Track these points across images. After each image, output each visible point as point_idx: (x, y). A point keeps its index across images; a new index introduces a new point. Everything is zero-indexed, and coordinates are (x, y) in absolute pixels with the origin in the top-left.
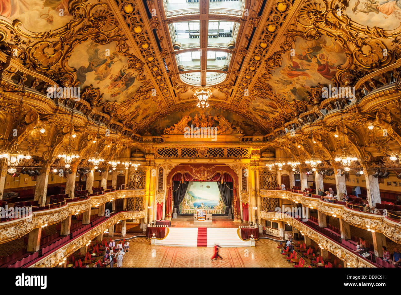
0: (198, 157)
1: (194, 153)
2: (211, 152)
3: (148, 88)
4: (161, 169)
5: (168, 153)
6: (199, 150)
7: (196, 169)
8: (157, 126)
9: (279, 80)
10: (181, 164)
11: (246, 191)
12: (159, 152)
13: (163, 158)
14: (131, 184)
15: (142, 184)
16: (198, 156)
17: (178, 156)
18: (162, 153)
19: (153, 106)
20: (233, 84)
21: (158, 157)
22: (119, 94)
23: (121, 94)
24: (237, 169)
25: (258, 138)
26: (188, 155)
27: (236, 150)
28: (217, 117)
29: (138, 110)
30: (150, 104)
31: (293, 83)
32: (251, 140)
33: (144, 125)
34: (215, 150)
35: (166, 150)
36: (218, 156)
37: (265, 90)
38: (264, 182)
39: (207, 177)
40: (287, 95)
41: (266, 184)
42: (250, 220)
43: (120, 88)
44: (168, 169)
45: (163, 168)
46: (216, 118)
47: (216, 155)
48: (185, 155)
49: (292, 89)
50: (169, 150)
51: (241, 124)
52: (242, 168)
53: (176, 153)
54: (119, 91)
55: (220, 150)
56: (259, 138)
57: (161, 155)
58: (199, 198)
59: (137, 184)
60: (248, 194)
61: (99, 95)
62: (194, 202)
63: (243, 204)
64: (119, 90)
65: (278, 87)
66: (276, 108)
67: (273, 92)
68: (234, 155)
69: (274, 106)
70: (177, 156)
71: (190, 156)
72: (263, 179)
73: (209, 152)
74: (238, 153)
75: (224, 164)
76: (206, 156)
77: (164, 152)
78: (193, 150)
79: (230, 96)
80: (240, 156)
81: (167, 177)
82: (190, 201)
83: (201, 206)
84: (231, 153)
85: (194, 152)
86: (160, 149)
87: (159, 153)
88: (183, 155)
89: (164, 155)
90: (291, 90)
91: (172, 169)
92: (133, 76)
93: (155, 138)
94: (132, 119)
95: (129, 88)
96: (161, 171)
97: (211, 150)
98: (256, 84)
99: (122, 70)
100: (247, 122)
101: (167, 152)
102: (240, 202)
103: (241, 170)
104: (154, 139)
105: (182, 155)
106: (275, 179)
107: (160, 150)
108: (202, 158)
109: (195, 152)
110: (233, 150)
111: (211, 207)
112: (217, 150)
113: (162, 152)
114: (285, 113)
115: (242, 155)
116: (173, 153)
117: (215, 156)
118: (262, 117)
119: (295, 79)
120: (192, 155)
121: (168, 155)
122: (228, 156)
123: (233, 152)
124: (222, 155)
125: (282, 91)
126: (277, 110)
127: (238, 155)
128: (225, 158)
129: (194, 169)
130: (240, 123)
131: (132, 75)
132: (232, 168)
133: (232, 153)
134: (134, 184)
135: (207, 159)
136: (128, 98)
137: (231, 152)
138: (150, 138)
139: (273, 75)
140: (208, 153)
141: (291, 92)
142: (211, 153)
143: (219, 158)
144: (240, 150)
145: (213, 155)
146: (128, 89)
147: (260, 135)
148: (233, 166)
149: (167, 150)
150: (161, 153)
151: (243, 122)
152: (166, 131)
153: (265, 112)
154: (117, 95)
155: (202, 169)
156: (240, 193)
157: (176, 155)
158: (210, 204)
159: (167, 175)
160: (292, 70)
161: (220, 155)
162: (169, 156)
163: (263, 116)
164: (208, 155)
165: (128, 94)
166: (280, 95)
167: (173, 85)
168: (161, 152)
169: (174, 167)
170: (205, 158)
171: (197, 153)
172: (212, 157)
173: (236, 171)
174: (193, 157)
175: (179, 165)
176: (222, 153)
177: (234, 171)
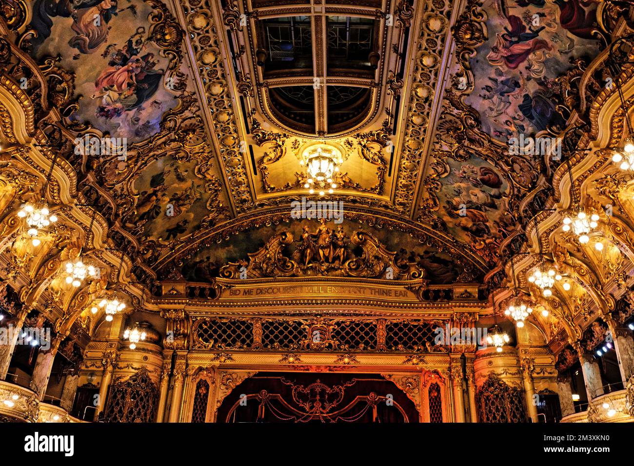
0: (309, 349)
1: (295, 337)
2: (343, 333)
3: (187, 122)
4: (202, 384)
5: (224, 336)
6: (309, 325)
7: (300, 389)
8: (201, 261)
9: (489, 83)
10: (260, 374)
12: (201, 331)
13: (211, 351)
14: (112, 411)
15: (145, 415)
16: (308, 345)
17: (253, 345)
18: (211, 336)
19: (198, 195)
20: (392, 127)
21: (196, 348)
22: (117, 112)
23: (123, 116)
24: (415, 391)
25: (466, 291)
26: (281, 342)
27: (410, 330)
28: (358, 234)
29: (159, 194)
30: (189, 183)
31: (521, 82)
32: (448, 296)
33: (168, 257)
34: (352, 329)
35: (220, 327)
36: (362, 346)
37: (464, 127)
38: (490, 411)
39: (327, 413)
40: (515, 125)
43: (122, 97)
44: (223, 387)
45: (209, 383)
46: (356, 237)
47: (357, 343)
48: (272, 342)
49: (521, 101)
50: (229, 327)
51: (422, 257)
52: (428, 386)
53: (248, 336)
54: (119, 105)
55: (367, 329)
56: (469, 290)
57: (207, 341)
59: (131, 412)
61: (72, 94)
64: (119, 100)
65: (492, 109)
66: (497, 184)
67: (484, 130)
68: (405, 344)
69: (492, 177)
70: (249, 345)
71: (286, 346)
72: (486, 405)
73: (338, 333)
74: (415, 339)
75: (378, 376)
76: (330, 345)
77: (215, 331)
78: (295, 328)
79: (390, 175)
80: (422, 348)
81: (219, 409)
84: (396, 339)
85: (295, 333)
86: (205, 322)
87: (200, 335)
88: (267, 341)
89: (216, 341)
90: (521, 107)
91: (233, 385)
92: (156, 68)
93: (195, 288)
94: (142, 218)
95: (144, 105)
96: (202, 391)
97: (343, 329)
98: (442, 113)
99: (134, 40)
100: (437, 253)
101: (224, 332)
103: (427, 390)
104: (192, 290)
105: (263, 341)
106: (520, 402)
107: (205, 327)
108: (318, 351)
109: (300, 333)
110: (401, 330)
112: (358, 329)
113: (210, 332)
114: (519, 191)
115: (427, 344)
116: (239, 336)
117: (352, 347)
118: (471, 231)
119: (522, 66)
120: (291, 342)
121: (224, 341)
122: (390, 347)
123: (401, 334)
124: (371, 343)
125: (503, 119)
126: (502, 190)
127: (415, 343)
128: (381, 352)
129: (294, 388)
130: (419, 255)
131: (154, 64)
132: (401, 388)
133: (400, 339)
134: (120, 411)
135: (332, 353)
136: (137, 138)
137: (396, 334)
138: (181, 288)
139: (477, 73)
140: (333, 337)
141: (521, 114)
142: (343, 338)
143: (365, 352)
144: (420, 330)
145: (347, 342)
146: (140, 109)
147: (470, 283)
148: (404, 380)
149: (224, 327)
150: (206, 336)
151: (426, 252)
152: (225, 268)
153: (475, 211)
154: (112, 116)
155: (318, 390)
157: (248, 341)
159: (219, 404)
160: (512, 43)
161: (366, 343)
162: (229, 345)
163: (474, 228)
164: (334, 342)
165: (141, 123)
166: (501, 133)
167: (250, 127)
168: (206, 331)
169: (239, 382)
170: (325, 353)
171: (305, 337)
172: (345, 350)
173: (411, 395)
174: (293, 349)
175: (255, 375)
176: (372, 338)
177: (408, 395)
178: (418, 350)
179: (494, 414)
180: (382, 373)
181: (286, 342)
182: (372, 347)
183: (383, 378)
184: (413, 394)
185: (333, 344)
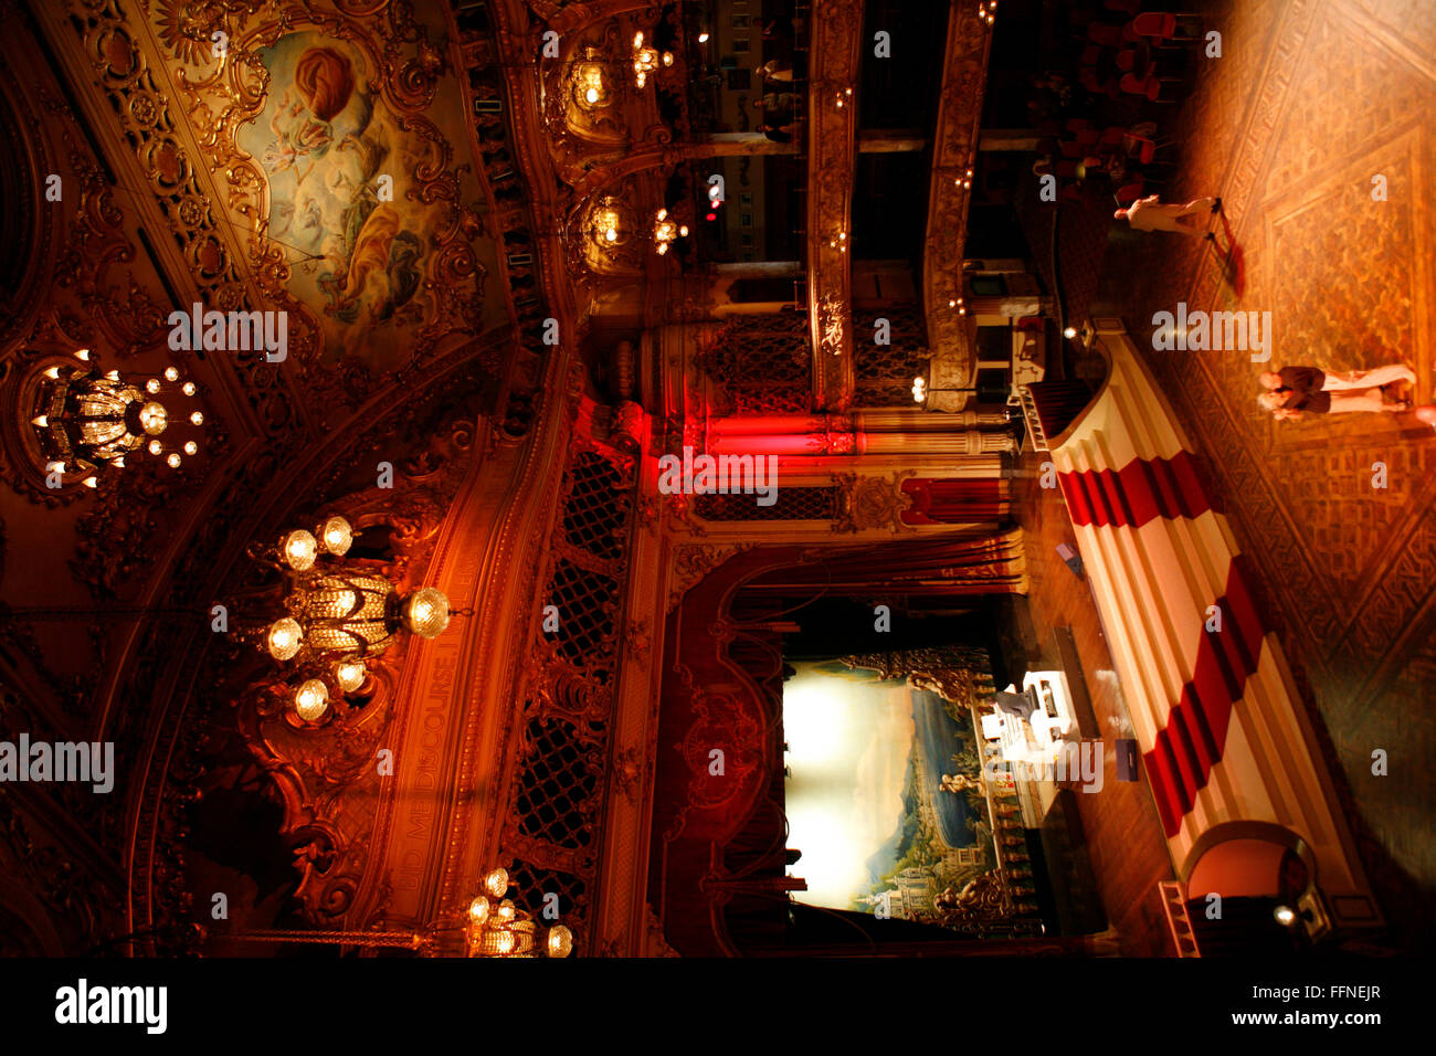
1: (569, 754)
6: (543, 708)
7: (698, 789)
11: (832, 490)
16: (596, 726)
24: (707, 551)
26: (578, 795)
27: (582, 503)
36: (607, 607)
39: (759, 721)
41: (782, 357)
42: (992, 471)
47: (599, 615)
48: (575, 820)
52: (702, 523)
55: (570, 584)
58: (911, 805)
60: (852, 479)
62: (940, 841)
63: (909, 517)
68: (610, 524)
71: (590, 783)
73: (570, 649)
74: (603, 504)
75: (671, 617)
76: (602, 675)
78: (544, 747)
80: (623, 498)
82: (939, 868)
83: (963, 794)
84: (597, 536)
88: (572, 834)
102: (903, 536)
103: (710, 526)
105: (570, 844)
108: (613, 704)
109: (558, 738)
110: (579, 519)
111: (959, 734)
115: (617, 487)
117: (608, 629)
120: (579, 768)
123: (588, 524)
124: (602, 586)
127: (612, 507)
128: (625, 573)
132: (699, 578)
133: (599, 529)
135: (619, 670)
137: (587, 534)
140: (578, 662)
143: (622, 605)
144: (584, 488)
145: (596, 636)
148: (682, 570)
156: (849, 537)
157: (566, 889)
158: (938, 736)
161: (602, 597)
170: (617, 688)
171: (570, 728)
172: (614, 643)
173: (716, 557)
174: (601, 766)
175: (656, 911)
176: (592, 583)
177: (717, 564)
178: (627, 503)
179: (775, 357)
180: (666, 609)
181: (579, 782)
182: (613, 586)
183: (676, 608)
184: (715, 554)
185: (597, 667)
